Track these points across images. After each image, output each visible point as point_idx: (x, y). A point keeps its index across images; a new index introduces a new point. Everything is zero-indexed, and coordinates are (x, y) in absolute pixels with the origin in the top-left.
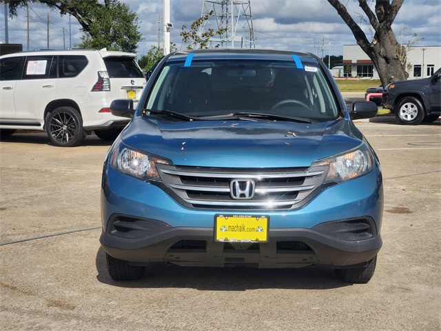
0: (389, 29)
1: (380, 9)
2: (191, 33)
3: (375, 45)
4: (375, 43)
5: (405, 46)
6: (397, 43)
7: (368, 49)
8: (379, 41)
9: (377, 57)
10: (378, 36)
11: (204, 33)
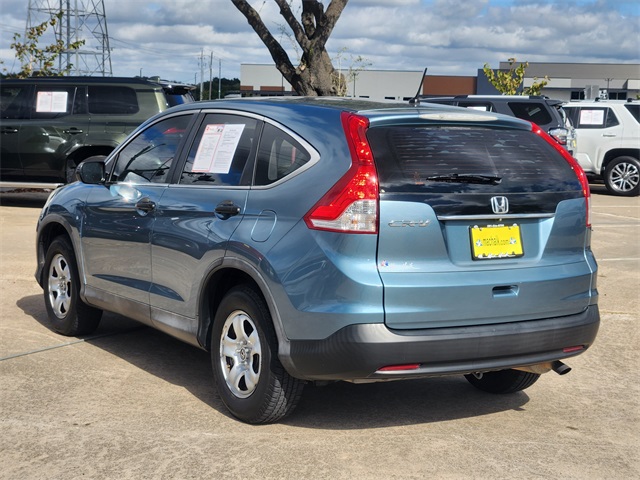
0: (322, 49)
1: (310, 19)
2: (28, 45)
3: (302, 71)
4: (303, 68)
5: (345, 73)
6: (333, 70)
7: (293, 77)
8: (308, 66)
9: (305, 89)
10: (306, 58)
11: (49, 45)
